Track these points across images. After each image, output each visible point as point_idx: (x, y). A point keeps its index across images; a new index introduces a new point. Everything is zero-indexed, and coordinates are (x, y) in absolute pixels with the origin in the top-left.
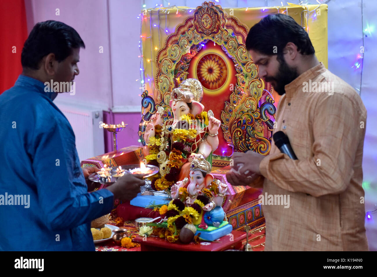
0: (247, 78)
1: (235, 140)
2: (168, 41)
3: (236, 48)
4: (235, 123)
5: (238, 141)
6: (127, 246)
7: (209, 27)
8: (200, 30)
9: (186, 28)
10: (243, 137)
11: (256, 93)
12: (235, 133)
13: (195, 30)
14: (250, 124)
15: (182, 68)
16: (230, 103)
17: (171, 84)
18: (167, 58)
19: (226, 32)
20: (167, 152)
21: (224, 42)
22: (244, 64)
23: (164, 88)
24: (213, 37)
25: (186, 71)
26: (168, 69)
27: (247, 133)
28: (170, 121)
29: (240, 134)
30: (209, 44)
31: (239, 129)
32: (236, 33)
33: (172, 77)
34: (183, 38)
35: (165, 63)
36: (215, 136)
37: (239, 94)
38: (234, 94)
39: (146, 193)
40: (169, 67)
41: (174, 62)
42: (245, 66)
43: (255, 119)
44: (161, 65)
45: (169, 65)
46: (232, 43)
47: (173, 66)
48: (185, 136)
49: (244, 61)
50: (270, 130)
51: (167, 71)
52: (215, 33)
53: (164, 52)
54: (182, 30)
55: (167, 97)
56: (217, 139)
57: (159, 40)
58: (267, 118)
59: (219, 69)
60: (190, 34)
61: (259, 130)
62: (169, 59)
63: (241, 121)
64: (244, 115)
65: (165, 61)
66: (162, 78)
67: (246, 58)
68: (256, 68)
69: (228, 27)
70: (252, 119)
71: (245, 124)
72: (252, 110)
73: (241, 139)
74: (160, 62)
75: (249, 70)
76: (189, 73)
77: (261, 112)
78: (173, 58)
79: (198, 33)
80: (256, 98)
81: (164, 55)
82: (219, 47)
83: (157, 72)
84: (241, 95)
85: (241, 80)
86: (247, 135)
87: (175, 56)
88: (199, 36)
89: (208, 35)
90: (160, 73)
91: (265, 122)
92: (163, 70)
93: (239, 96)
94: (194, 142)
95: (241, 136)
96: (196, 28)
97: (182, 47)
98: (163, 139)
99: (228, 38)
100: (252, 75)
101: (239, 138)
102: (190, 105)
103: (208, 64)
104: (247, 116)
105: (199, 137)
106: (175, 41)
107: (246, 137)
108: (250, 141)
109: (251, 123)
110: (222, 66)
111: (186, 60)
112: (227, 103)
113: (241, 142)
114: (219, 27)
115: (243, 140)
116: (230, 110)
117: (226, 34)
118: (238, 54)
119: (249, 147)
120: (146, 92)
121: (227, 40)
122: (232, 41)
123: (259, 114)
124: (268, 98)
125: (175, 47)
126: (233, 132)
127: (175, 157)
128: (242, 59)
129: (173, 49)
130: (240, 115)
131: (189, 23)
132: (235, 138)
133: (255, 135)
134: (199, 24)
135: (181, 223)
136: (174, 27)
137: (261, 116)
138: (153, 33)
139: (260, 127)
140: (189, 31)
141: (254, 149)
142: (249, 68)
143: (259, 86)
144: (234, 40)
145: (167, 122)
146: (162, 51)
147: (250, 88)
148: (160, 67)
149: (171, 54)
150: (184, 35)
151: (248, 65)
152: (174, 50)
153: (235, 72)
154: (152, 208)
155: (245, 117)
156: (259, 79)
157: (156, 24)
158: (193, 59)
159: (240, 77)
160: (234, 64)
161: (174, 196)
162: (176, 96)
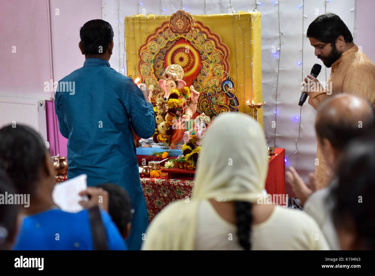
0: (212, 63)
1: (202, 108)
2: (148, 39)
3: (203, 43)
4: (202, 96)
5: (205, 108)
6: (154, 176)
7: (182, 28)
8: (175, 30)
9: (162, 30)
10: (209, 105)
11: (218, 74)
12: (202, 103)
13: (171, 31)
14: (214, 96)
15: (159, 58)
16: (197, 81)
17: (151, 70)
18: (147, 51)
19: (195, 31)
20: (164, 115)
21: (194, 39)
22: (209, 54)
23: (146, 73)
24: (185, 36)
25: (163, 60)
26: (149, 60)
27: (211, 102)
28: (161, 94)
29: (206, 103)
30: (181, 40)
31: (206, 100)
32: (202, 32)
33: (152, 65)
34: (161, 36)
35: (146, 55)
36: (195, 104)
37: (204, 75)
38: (200, 75)
39: (146, 146)
40: (150, 58)
41: (153, 54)
42: (211, 55)
43: (217, 91)
44: (143, 56)
45: (149, 56)
46: (200, 39)
47: (153, 57)
48: (177, 104)
49: (210, 51)
50: (229, 99)
51: (148, 60)
52: (187, 32)
53: (145, 47)
54: (159, 31)
55: (148, 79)
56: (196, 105)
57: (140, 38)
58: (227, 91)
59: (188, 58)
60: (166, 33)
61: (221, 99)
62: (150, 52)
63: (207, 94)
64: (209, 89)
65: (146, 53)
66: (144, 66)
67: (211, 49)
68: (219, 56)
69: (196, 28)
70: (215, 92)
71: (210, 95)
72: (215, 85)
73: (207, 106)
74: (142, 54)
75: (213, 58)
76: (164, 62)
77: (222, 87)
78: (153, 51)
79: (173, 33)
80: (219, 77)
81: (144, 49)
82: (188, 42)
83: (139, 61)
84: (206, 75)
85: (205, 65)
86: (212, 103)
87: (154, 50)
88: (174, 35)
89: (181, 34)
90: (141, 62)
91: (225, 93)
92: (144, 59)
93: (204, 76)
94: (182, 108)
95: (207, 104)
96: (171, 29)
97: (160, 43)
98: (158, 107)
99: (197, 36)
100: (216, 61)
101: (206, 106)
102: (177, 82)
103: (180, 55)
104: (212, 90)
105: (185, 104)
106: (153, 39)
107: (211, 105)
108: (214, 108)
109: (215, 94)
110: (191, 55)
111: (162, 52)
112: (195, 82)
113: (207, 108)
114: (190, 28)
115: (209, 107)
116: (198, 87)
117: (195, 33)
118: (205, 47)
119: (214, 112)
120: (130, 77)
121: (196, 37)
122: (200, 38)
123: (221, 88)
124: (228, 77)
125: (154, 43)
126: (201, 102)
127: (172, 118)
128: (208, 50)
129: (152, 44)
130: (206, 90)
131: (165, 26)
132: (202, 106)
133: (218, 103)
134: (174, 26)
136: (152, 28)
137: (222, 90)
138: (134, 33)
139: (222, 97)
140: (166, 31)
141: (218, 113)
142: (213, 57)
143: (221, 69)
144: (202, 37)
145: (159, 95)
146: (143, 46)
147: (214, 70)
148: (142, 58)
149: (150, 48)
150: (161, 34)
151: (213, 54)
152: (154, 45)
153: (201, 60)
154: (154, 155)
155: (210, 91)
156: (221, 63)
157: (137, 27)
158: (168, 51)
159: (205, 63)
160: (200, 54)
161: (186, 140)
162: (167, 76)
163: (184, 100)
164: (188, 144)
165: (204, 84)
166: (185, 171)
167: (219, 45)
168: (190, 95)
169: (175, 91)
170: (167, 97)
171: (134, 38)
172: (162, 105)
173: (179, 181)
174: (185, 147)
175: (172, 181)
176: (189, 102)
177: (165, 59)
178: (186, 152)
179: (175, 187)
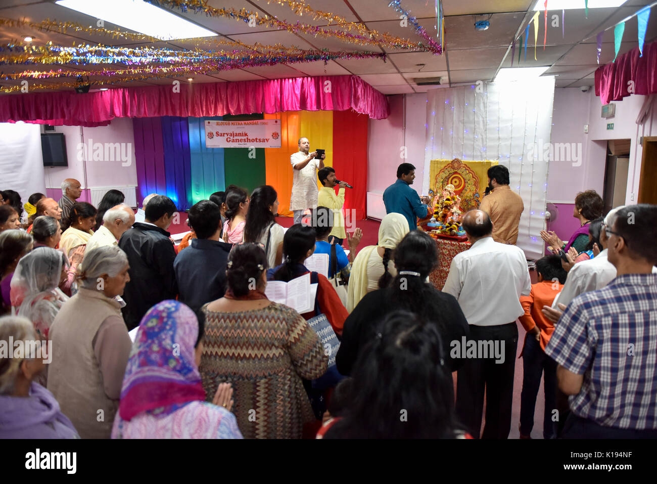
0: (470, 185)
1: (464, 206)
2: (440, 171)
3: (467, 175)
4: (463, 201)
7: (457, 167)
8: (453, 168)
9: (447, 167)
11: (472, 190)
13: (451, 168)
15: (445, 181)
17: (441, 186)
20: (442, 208)
21: (462, 172)
22: (469, 180)
23: (438, 187)
24: (458, 171)
30: (456, 173)
31: (465, 202)
32: (466, 169)
33: (441, 184)
34: (446, 170)
38: (464, 191)
41: (442, 178)
43: (472, 199)
45: (440, 180)
46: (465, 173)
47: (442, 180)
52: (459, 169)
57: (437, 171)
59: (459, 182)
63: (466, 200)
65: (439, 178)
66: (437, 184)
69: (463, 167)
72: (470, 196)
74: (437, 178)
75: (471, 182)
76: (447, 183)
77: (474, 197)
80: (473, 192)
81: (438, 176)
82: (459, 174)
83: (435, 182)
84: (466, 191)
87: (443, 176)
88: (452, 170)
89: (456, 169)
90: (437, 182)
92: (438, 181)
97: (446, 174)
100: (472, 184)
102: (450, 193)
103: (455, 180)
105: (453, 204)
106: (443, 171)
108: (469, 207)
109: (470, 200)
110: (460, 180)
111: (446, 178)
112: (461, 193)
114: (460, 167)
117: (463, 170)
118: (467, 177)
124: (477, 192)
125: (443, 173)
126: (462, 204)
128: (469, 178)
130: (465, 198)
131: (449, 165)
133: (471, 205)
134: (453, 166)
135: (451, 230)
136: (443, 166)
138: (434, 168)
139: (473, 202)
140: (449, 168)
143: (474, 188)
147: (471, 188)
149: (441, 176)
151: (471, 180)
153: (465, 183)
154: (436, 227)
155: (468, 198)
156: (475, 185)
157: (436, 165)
158: (449, 178)
159: (467, 185)
160: (464, 180)
161: (448, 222)
162: (445, 190)
163: (453, 202)
164: (449, 223)
165: (466, 195)
166: (446, 236)
167: (474, 176)
168: (456, 200)
169: (449, 197)
170: (444, 200)
171: (434, 171)
172: (442, 204)
173: (442, 240)
174: (447, 224)
175: (438, 240)
176: (455, 203)
177: (448, 181)
178: (447, 227)
179: (439, 243)
